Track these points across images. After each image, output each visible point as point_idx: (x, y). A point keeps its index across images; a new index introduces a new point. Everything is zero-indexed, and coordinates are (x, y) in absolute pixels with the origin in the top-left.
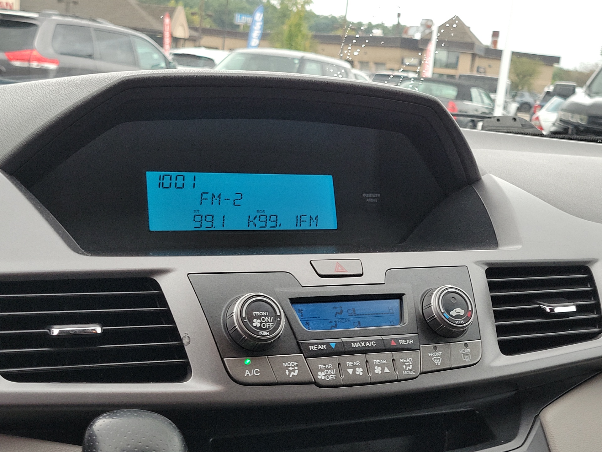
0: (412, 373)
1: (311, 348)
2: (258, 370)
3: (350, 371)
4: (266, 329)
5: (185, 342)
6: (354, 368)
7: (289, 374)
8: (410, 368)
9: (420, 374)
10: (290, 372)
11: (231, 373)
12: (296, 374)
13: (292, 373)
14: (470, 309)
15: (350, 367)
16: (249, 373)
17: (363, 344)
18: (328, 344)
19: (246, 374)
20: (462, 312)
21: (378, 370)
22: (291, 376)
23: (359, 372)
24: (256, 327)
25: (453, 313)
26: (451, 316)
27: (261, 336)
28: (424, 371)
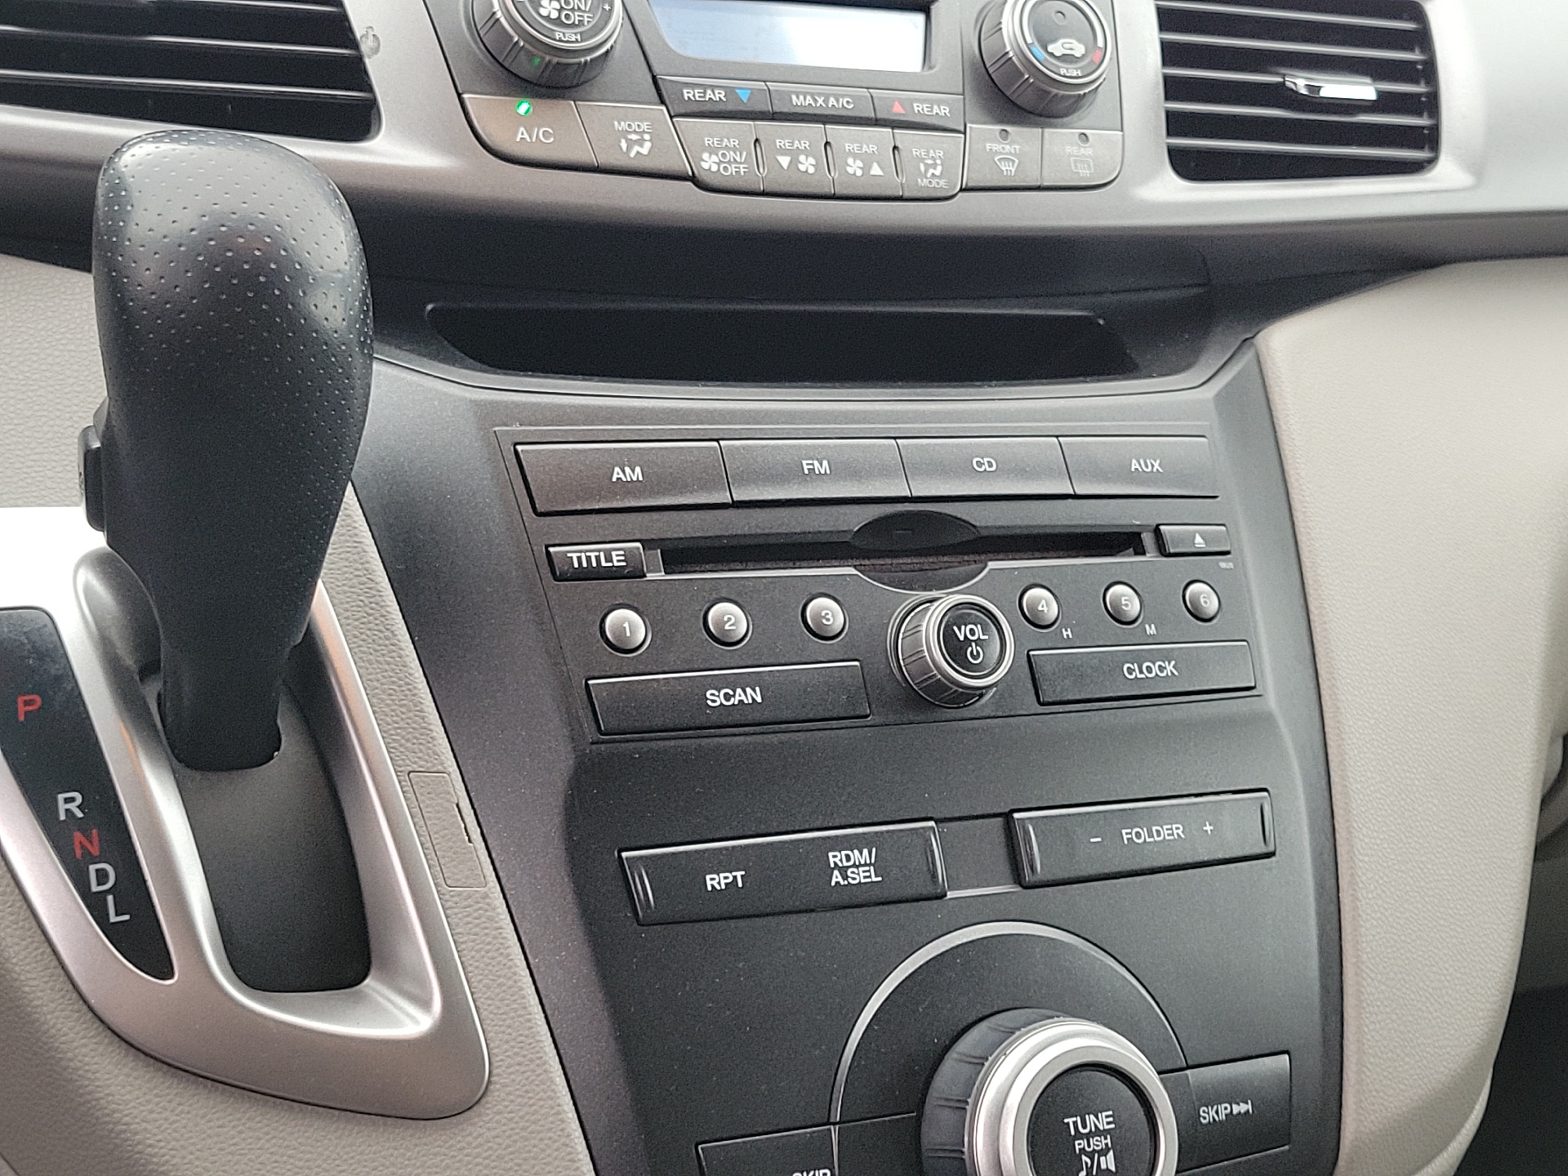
0: (941, 186)
1: (687, 94)
2: (551, 131)
3: (785, 161)
4: (573, 25)
5: (365, 48)
6: (794, 155)
7: (629, 148)
8: (938, 172)
9: (962, 190)
10: (631, 144)
11: (480, 131)
12: (645, 150)
13: (636, 148)
14: (1100, 43)
15: (784, 152)
16: (526, 136)
17: (820, 101)
18: (730, 91)
19: (520, 136)
20: (1079, 50)
21: (854, 167)
22: (632, 155)
23: (807, 164)
24: (548, 18)
25: (1056, 48)
26: (1052, 54)
27: (560, 41)
28: (971, 184)
